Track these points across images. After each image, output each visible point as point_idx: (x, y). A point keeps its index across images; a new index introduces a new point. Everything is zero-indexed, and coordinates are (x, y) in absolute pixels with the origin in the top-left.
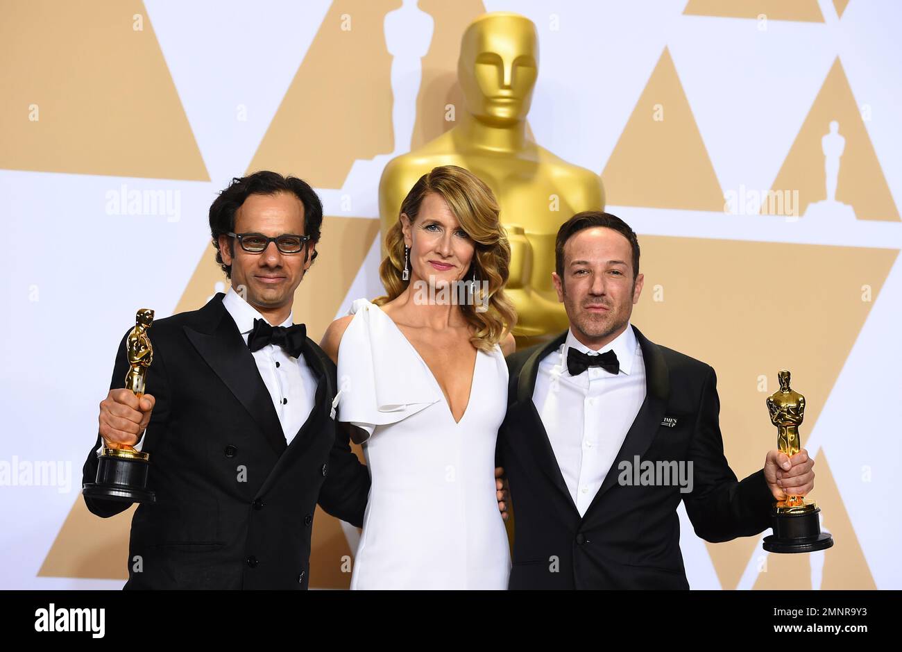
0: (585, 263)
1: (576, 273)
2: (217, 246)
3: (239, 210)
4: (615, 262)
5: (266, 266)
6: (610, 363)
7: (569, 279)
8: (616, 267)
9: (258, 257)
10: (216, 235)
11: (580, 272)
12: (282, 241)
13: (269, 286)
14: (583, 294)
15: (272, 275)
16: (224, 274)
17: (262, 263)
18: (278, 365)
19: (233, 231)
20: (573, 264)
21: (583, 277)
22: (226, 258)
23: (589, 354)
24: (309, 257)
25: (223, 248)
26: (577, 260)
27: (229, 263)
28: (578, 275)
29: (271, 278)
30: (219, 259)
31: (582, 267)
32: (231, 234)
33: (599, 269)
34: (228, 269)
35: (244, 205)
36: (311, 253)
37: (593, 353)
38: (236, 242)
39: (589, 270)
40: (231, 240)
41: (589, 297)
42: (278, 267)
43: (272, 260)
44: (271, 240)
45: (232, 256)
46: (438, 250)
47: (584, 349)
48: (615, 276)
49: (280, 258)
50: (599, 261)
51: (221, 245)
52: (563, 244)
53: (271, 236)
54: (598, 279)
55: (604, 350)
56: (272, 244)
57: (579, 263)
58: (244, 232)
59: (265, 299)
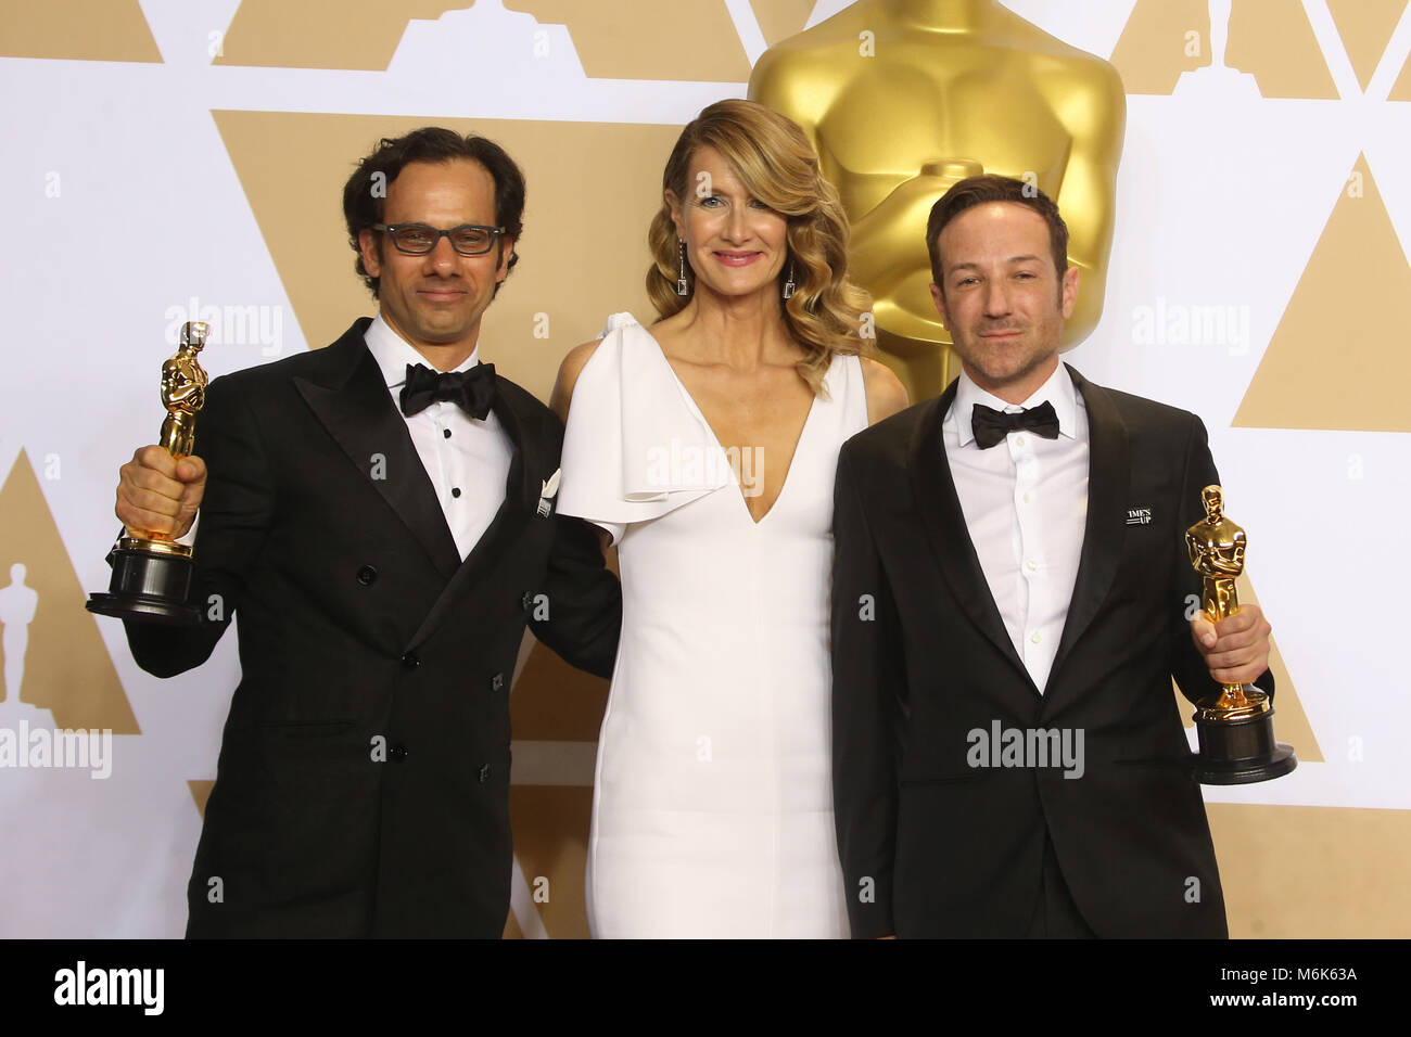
0: (973, 266)
1: (960, 284)
2: (357, 248)
4: (1021, 259)
5: (435, 275)
6: (1044, 421)
7: (952, 293)
8: (1024, 267)
9: (421, 260)
10: (355, 230)
11: (968, 282)
12: (458, 235)
13: (439, 306)
14: (975, 316)
15: (444, 289)
16: (369, 293)
17: (428, 270)
18: (448, 434)
19: (381, 221)
21: (974, 289)
22: (372, 266)
23: (1007, 412)
24: (505, 264)
25: (368, 245)
26: (961, 261)
27: (376, 274)
28: (964, 287)
29: (443, 293)
30: (361, 268)
31: (969, 274)
32: (379, 227)
33: (997, 273)
34: (375, 284)
35: (398, 180)
36: (507, 256)
37: (1014, 408)
38: (386, 240)
39: (983, 279)
40: (378, 235)
41: (987, 321)
42: (454, 275)
43: (445, 266)
44: (442, 233)
45: (382, 261)
46: (725, 236)
47: (998, 404)
48: (1025, 281)
49: (457, 263)
50: (994, 261)
51: (363, 246)
52: (938, 236)
53: (443, 228)
54: (996, 290)
55: (1033, 402)
56: (444, 240)
57: (964, 266)
58: (399, 222)
59: (433, 327)
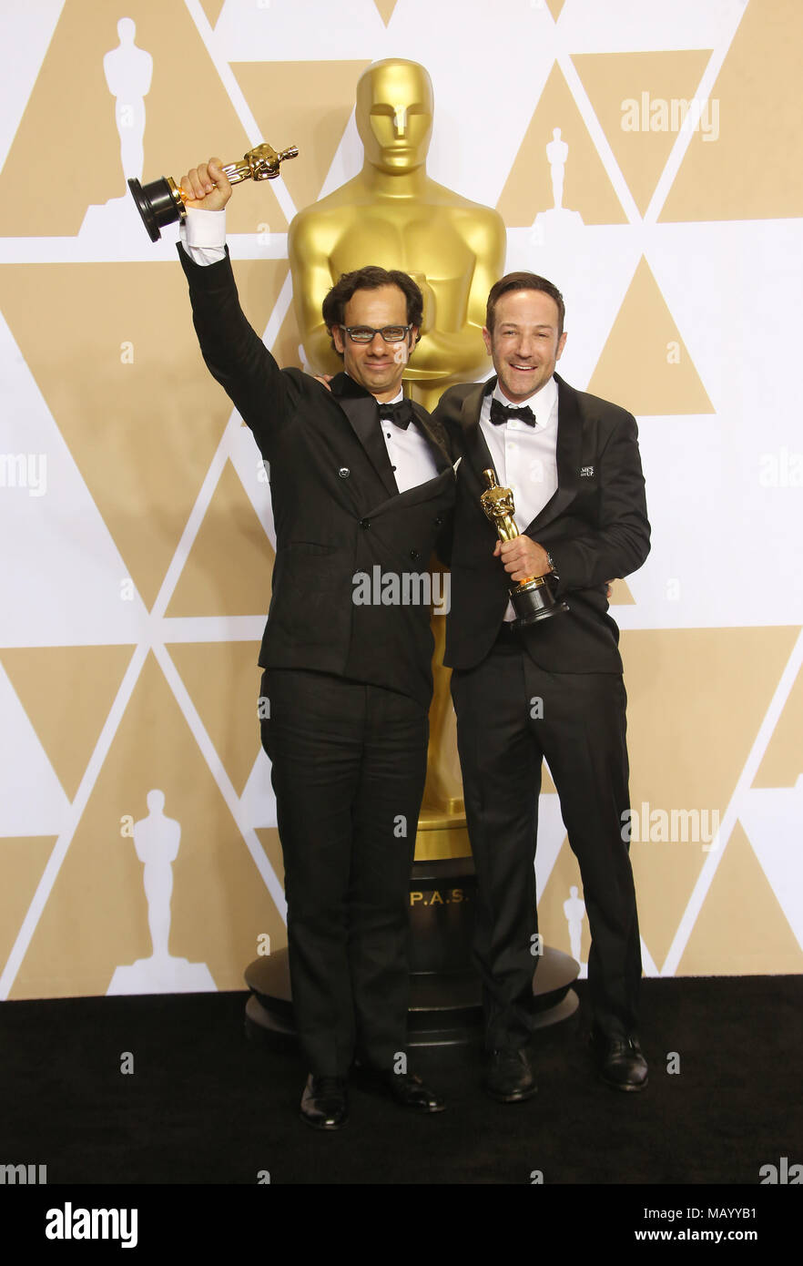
0: (515, 326)
1: (506, 333)
2: (331, 335)
3: (347, 305)
4: (542, 327)
5: (373, 356)
6: (527, 417)
7: (497, 336)
8: (542, 331)
9: (366, 346)
10: (329, 325)
11: (509, 333)
12: (387, 331)
13: (381, 372)
14: (509, 353)
15: (379, 362)
17: (370, 353)
18: (389, 436)
19: (343, 324)
20: (503, 325)
21: (512, 338)
22: (339, 346)
23: (510, 407)
25: (336, 337)
26: (507, 322)
27: (341, 351)
28: (507, 336)
29: (379, 365)
30: (333, 347)
31: (511, 329)
32: (342, 327)
33: (527, 333)
35: (352, 301)
37: (514, 406)
38: (346, 334)
39: (516, 331)
40: (343, 330)
41: (516, 358)
42: (385, 355)
43: (379, 350)
44: (376, 331)
45: (344, 345)
47: (506, 402)
48: (541, 338)
49: (386, 348)
50: (527, 322)
51: (334, 334)
52: (494, 303)
53: (378, 328)
54: (525, 342)
55: (522, 405)
56: (378, 335)
57: (509, 325)
58: (353, 325)
59: (374, 384)
